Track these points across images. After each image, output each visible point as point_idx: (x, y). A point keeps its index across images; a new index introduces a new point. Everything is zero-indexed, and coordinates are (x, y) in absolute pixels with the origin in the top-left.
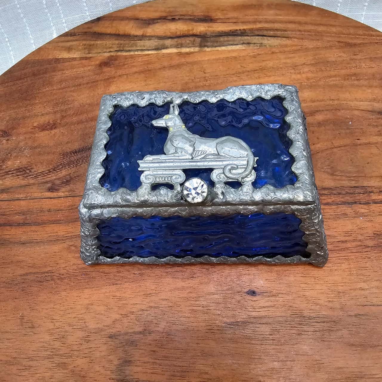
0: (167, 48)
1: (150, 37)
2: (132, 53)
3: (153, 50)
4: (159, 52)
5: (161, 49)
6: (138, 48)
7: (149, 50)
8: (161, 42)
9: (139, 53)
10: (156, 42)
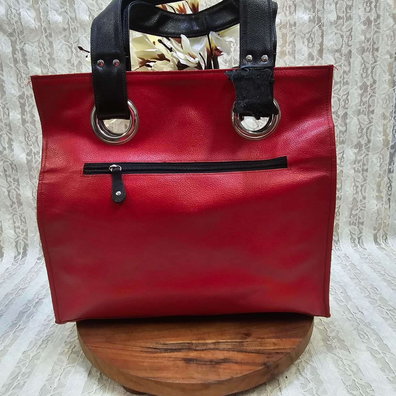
0: (213, 343)
1: (224, 350)
2: (234, 341)
3: (221, 342)
4: (216, 341)
5: (216, 342)
6: (230, 343)
7: (223, 342)
8: (216, 347)
9: (228, 341)
10: (220, 347)
